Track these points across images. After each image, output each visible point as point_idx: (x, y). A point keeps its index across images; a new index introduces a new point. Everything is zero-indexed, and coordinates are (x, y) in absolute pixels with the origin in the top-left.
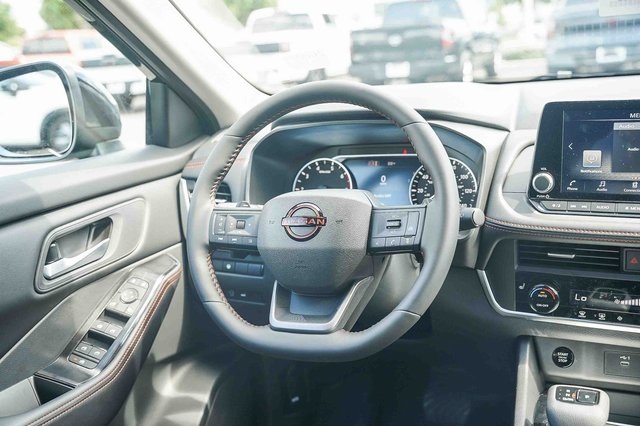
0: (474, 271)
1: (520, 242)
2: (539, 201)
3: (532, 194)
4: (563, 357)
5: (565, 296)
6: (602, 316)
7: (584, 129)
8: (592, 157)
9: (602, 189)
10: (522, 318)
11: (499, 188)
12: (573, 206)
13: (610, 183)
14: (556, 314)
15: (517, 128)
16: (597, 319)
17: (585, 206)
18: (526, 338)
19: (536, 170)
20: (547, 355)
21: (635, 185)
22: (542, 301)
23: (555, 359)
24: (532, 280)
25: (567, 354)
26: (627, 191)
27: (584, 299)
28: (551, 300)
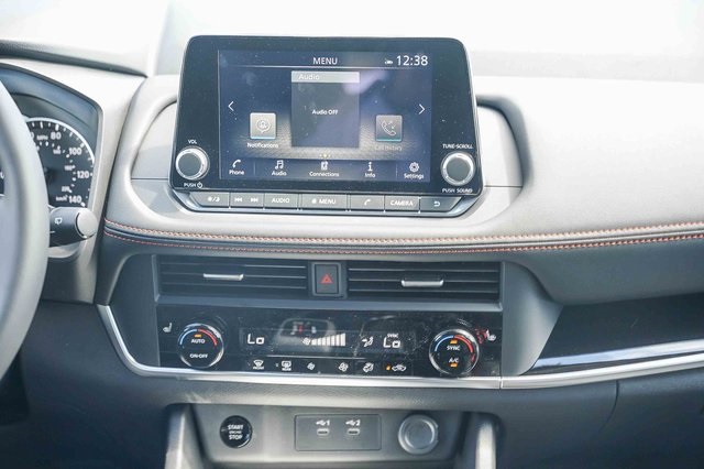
0: (92, 308)
1: (161, 258)
2: (187, 192)
3: (177, 181)
4: (235, 431)
5: (232, 339)
6: (287, 365)
7: (249, 78)
8: (262, 123)
9: (279, 172)
10: (172, 378)
11: (125, 173)
12: (238, 199)
13: (289, 162)
14: (221, 367)
15: (158, 72)
16: (280, 370)
17: (255, 199)
18: (180, 407)
19: (181, 143)
20: (212, 430)
21: (324, 166)
22: (199, 349)
23: (225, 436)
24: (181, 317)
25: (240, 426)
26: (313, 175)
27: (260, 341)
28: (210, 347)
